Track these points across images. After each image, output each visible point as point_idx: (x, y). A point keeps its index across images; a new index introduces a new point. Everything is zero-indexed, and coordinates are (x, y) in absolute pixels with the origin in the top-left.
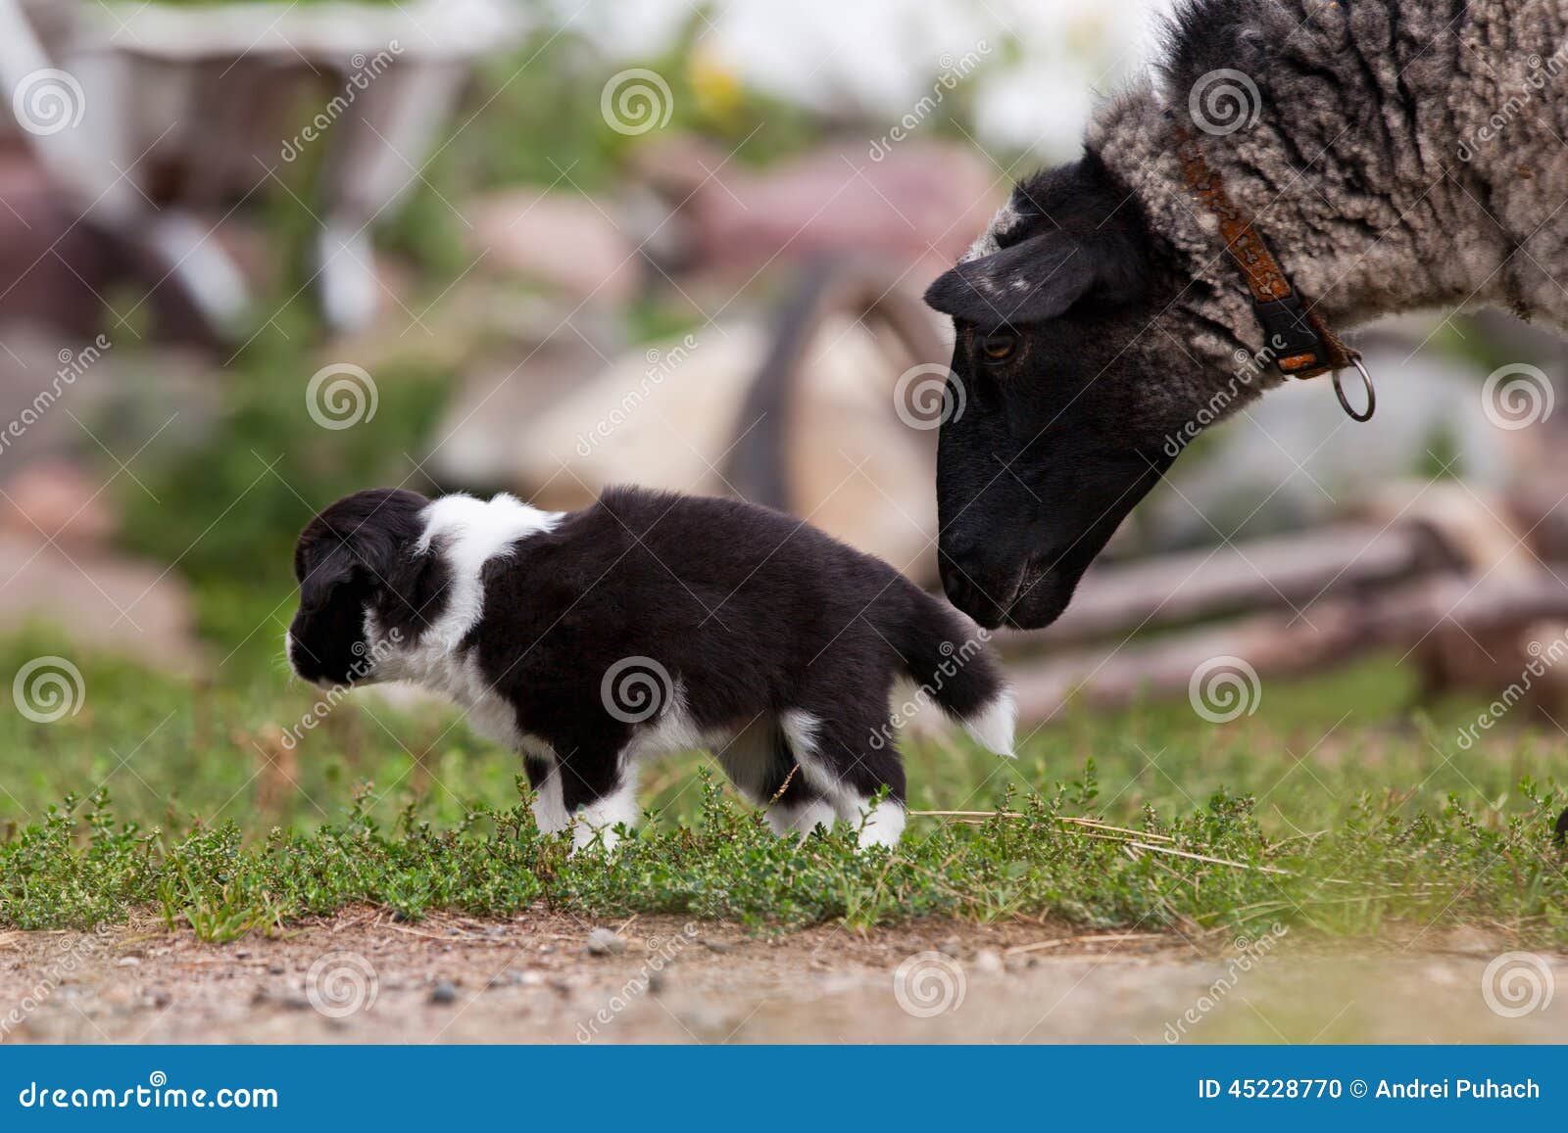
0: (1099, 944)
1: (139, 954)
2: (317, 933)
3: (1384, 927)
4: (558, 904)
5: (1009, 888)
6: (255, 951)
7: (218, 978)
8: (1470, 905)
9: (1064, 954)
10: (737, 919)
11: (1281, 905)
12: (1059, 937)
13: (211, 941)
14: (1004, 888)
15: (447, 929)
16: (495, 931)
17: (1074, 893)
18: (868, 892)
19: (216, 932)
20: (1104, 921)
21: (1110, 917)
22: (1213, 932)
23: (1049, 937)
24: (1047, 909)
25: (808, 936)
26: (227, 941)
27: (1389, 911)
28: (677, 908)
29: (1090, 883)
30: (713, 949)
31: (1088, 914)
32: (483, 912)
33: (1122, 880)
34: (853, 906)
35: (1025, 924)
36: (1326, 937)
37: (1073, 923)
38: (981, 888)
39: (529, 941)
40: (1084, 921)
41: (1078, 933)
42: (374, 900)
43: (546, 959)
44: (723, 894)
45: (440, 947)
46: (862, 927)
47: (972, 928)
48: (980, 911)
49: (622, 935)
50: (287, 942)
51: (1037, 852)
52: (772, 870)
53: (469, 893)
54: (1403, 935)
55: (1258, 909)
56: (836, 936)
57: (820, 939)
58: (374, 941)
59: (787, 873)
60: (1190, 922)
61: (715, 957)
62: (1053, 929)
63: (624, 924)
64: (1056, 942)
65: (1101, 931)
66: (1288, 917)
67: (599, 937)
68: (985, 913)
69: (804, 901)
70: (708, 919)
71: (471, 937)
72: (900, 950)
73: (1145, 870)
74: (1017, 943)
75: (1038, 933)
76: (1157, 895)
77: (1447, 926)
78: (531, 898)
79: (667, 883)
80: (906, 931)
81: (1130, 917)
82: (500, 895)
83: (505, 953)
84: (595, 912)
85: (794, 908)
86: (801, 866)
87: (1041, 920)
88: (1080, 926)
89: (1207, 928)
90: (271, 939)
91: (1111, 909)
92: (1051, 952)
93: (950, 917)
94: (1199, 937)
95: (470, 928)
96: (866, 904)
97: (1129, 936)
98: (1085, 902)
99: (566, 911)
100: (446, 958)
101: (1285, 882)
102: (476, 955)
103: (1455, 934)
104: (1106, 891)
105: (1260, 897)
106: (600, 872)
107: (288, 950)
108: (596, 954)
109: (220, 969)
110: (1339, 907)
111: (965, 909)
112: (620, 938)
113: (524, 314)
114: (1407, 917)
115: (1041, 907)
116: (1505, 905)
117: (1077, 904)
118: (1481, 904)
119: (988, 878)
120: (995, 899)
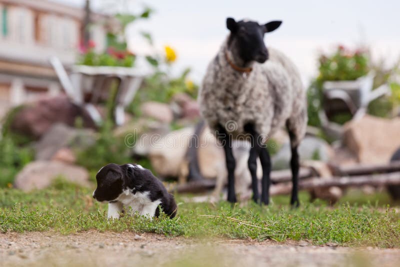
0: (232, 242)
1: (50, 237)
2: (84, 234)
3: (287, 240)
4: (131, 230)
5: (216, 231)
6: (72, 237)
7: (64, 242)
8: (303, 237)
9: (225, 243)
10: (164, 234)
11: (267, 235)
13: (63, 235)
15: (108, 234)
16: (118, 235)
17: (228, 232)
18: (189, 230)
19: (65, 233)
20: (233, 237)
21: (235, 237)
22: (254, 240)
25: (177, 238)
26: (66, 235)
27: (288, 237)
28: (153, 232)
29: (232, 230)
30: (159, 240)
31: (230, 236)
32: (116, 231)
33: (238, 229)
34: (186, 232)
35: (218, 237)
36: (276, 242)
39: (124, 237)
41: (228, 240)
42: (96, 228)
43: (126, 240)
44: (161, 229)
45: (107, 237)
46: (187, 237)
47: (208, 238)
49: (142, 236)
50: (78, 235)
51: (222, 224)
52: (171, 225)
53: (114, 228)
54: (290, 242)
55: (263, 236)
56: (182, 238)
57: (179, 239)
58: (95, 236)
59: (174, 226)
60: (250, 238)
61: (159, 241)
62: (223, 239)
63: (143, 234)
64: (224, 241)
65: (233, 239)
66: (269, 238)
67: (137, 236)
68: (211, 235)
69: (177, 231)
70: (158, 234)
71: (113, 236)
72: (194, 241)
73: (241, 228)
74: (217, 241)
75: (221, 239)
76: (244, 232)
77: (299, 241)
78: (126, 229)
79: (151, 227)
80: (196, 238)
81: (239, 237)
82: (120, 228)
83: (119, 239)
84: (137, 232)
85: (175, 232)
86: (177, 225)
87: (222, 237)
88: (229, 238)
89: (253, 239)
90: (75, 235)
91: (235, 235)
92: (222, 243)
93: (204, 235)
94: (251, 241)
95: (113, 234)
96: (188, 232)
97: (238, 240)
98: (230, 234)
99: (132, 231)
100: (107, 239)
101: (269, 231)
102: (113, 239)
104: (234, 231)
105: (264, 234)
106: (139, 225)
107: (78, 237)
108: (136, 240)
109: (64, 240)
110: (278, 236)
111: (207, 234)
112: (141, 237)
113: (152, 124)
114: (291, 239)
115: (222, 234)
116: (310, 236)
117: (229, 234)
118: (305, 237)
119: (212, 229)
120: (213, 232)
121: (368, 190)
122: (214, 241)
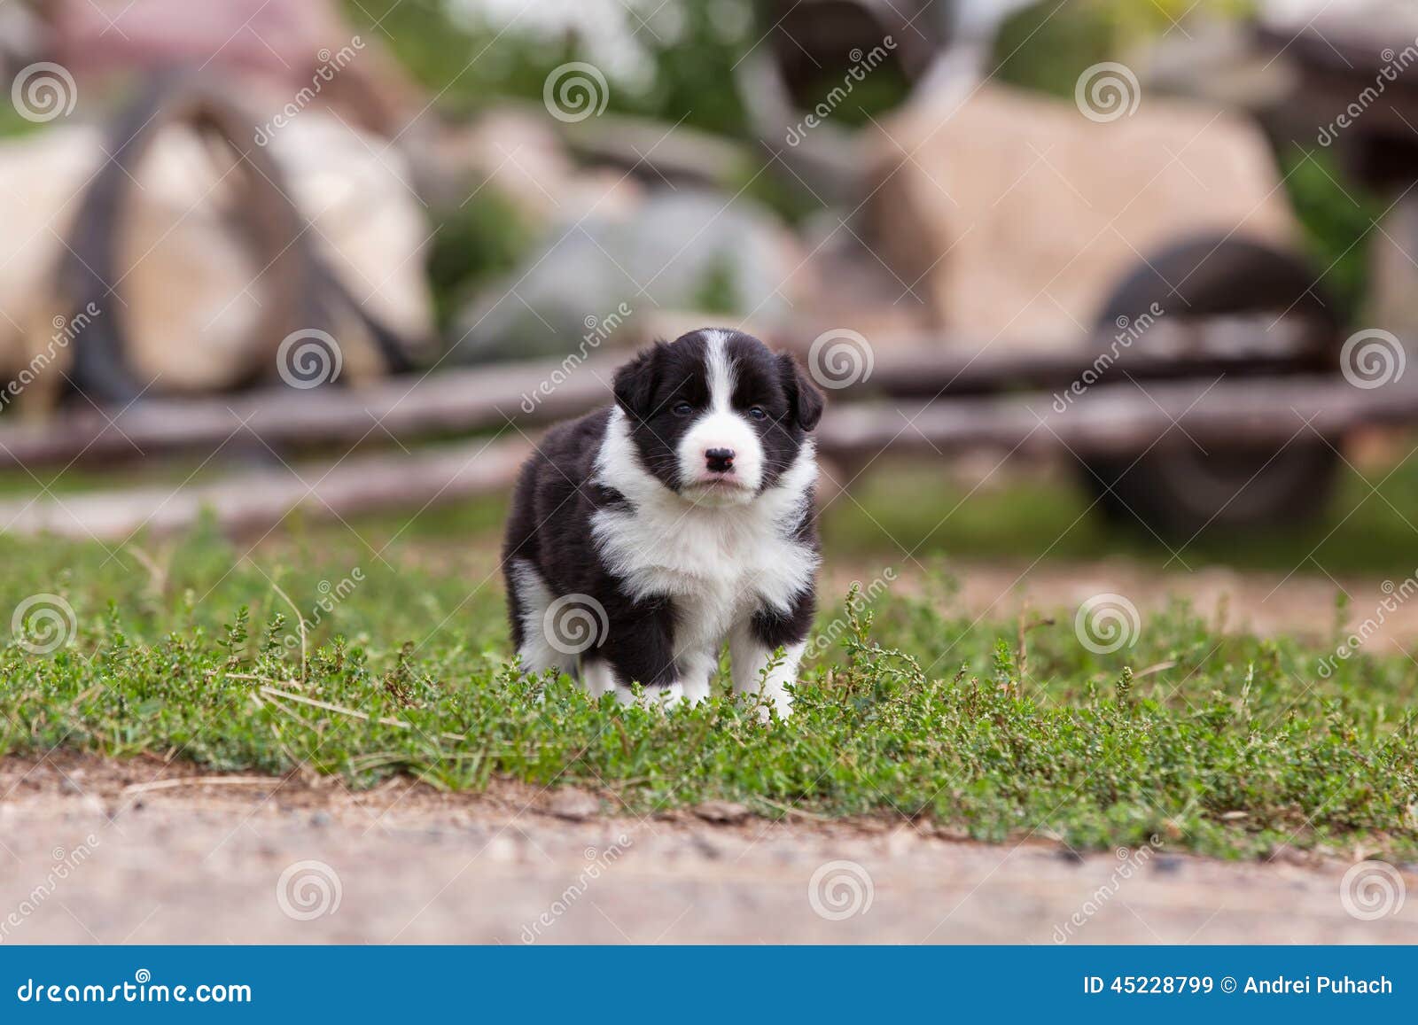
0: (218, 786)
3: (493, 784)
5: (139, 726)
8: (579, 766)
9: (182, 795)
11: (398, 756)
12: (182, 776)
14: (134, 725)
17: (200, 735)
20: (227, 764)
21: (233, 759)
22: (330, 779)
23: (170, 776)
24: (172, 750)
27: (500, 766)
29: (220, 725)
31: (210, 757)
33: (249, 720)
35: (151, 761)
36: (435, 789)
37: (197, 764)
38: (114, 724)
40: (207, 762)
41: (200, 773)
47: (98, 763)
48: (108, 746)
51: (175, 690)
54: (510, 794)
55: (375, 759)
60: (307, 770)
62: (177, 770)
64: (174, 782)
65: (222, 773)
66: (404, 770)
68: (113, 749)
74: (139, 780)
75: (161, 772)
76: (280, 741)
77: (554, 787)
80: (35, 762)
81: (254, 763)
87: (167, 758)
88: (202, 768)
89: (323, 774)
91: (234, 752)
92: (168, 792)
93: (79, 751)
94: (316, 782)
97: (249, 780)
98: (212, 744)
101: (404, 735)
103: (558, 795)
104: (232, 731)
105: (379, 748)
110: (453, 761)
111: (95, 744)
114: (516, 777)
115: (168, 746)
116: (611, 769)
117: (202, 747)
118: (588, 767)
119: (122, 715)
120: (124, 736)
121: (984, 472)
122: (127, 782)
